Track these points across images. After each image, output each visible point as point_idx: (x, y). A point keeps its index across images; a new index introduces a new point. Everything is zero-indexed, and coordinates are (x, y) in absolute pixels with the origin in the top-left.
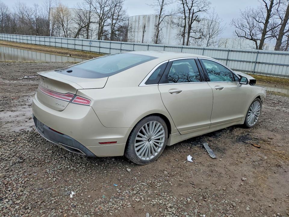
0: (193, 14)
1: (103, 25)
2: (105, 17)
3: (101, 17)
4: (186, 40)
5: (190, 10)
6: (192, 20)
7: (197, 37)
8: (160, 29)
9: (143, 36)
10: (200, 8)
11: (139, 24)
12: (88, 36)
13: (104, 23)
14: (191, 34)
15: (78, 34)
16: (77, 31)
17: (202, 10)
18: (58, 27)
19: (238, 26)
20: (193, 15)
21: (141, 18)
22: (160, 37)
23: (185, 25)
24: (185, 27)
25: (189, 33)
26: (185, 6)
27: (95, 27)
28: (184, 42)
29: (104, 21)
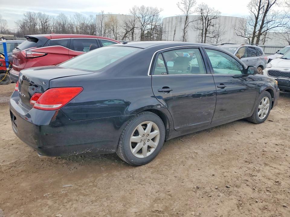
0: (208, 21)
1: (145, 29)
2: (145, 24)
3: (143, 24)
4: (204, 39)
5: (206, 18)
6: (207, 25)
8: (185, 32)
11: (172, 24)
12: (133, 38)
13: (145, 28)
14: (207, 35)
15: (125, 36)
16: (124, 34)
18: (109, 32)
21: (174, 19)
22: (186, 38)
23: (203, 29)
24: (203, 30)
27: (139, 32)
28: (202, 41)
29: (145, 27)
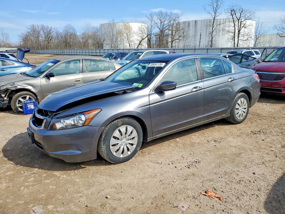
4: (236, 43)
6: (240, 27)
7: (245, 40)
8: (213, 36)
9: (200, 42)
10: (246, 17)
14: (240, 38)
17: (248, 19)
19: (279, 29)
20: (241, 23)
22: (214, 42)
23: (235, 31)
24: (235, 33)
25: (238, 37)
26: (233, 17)
28: (234, 44)
